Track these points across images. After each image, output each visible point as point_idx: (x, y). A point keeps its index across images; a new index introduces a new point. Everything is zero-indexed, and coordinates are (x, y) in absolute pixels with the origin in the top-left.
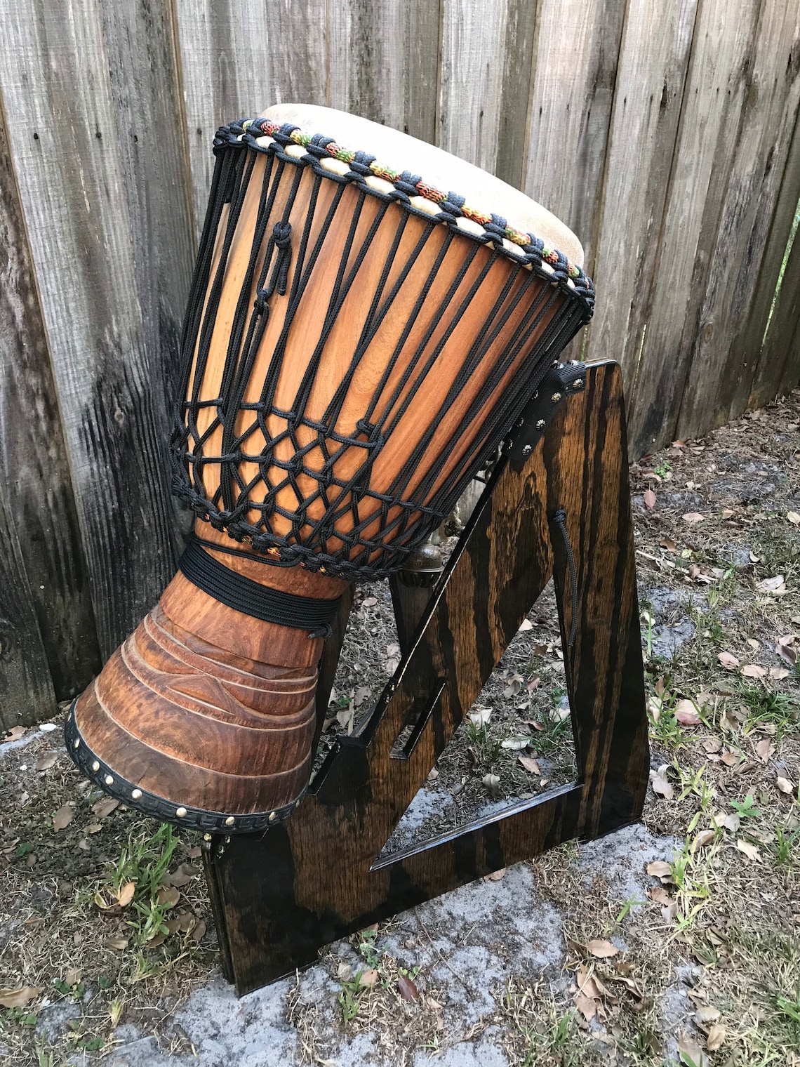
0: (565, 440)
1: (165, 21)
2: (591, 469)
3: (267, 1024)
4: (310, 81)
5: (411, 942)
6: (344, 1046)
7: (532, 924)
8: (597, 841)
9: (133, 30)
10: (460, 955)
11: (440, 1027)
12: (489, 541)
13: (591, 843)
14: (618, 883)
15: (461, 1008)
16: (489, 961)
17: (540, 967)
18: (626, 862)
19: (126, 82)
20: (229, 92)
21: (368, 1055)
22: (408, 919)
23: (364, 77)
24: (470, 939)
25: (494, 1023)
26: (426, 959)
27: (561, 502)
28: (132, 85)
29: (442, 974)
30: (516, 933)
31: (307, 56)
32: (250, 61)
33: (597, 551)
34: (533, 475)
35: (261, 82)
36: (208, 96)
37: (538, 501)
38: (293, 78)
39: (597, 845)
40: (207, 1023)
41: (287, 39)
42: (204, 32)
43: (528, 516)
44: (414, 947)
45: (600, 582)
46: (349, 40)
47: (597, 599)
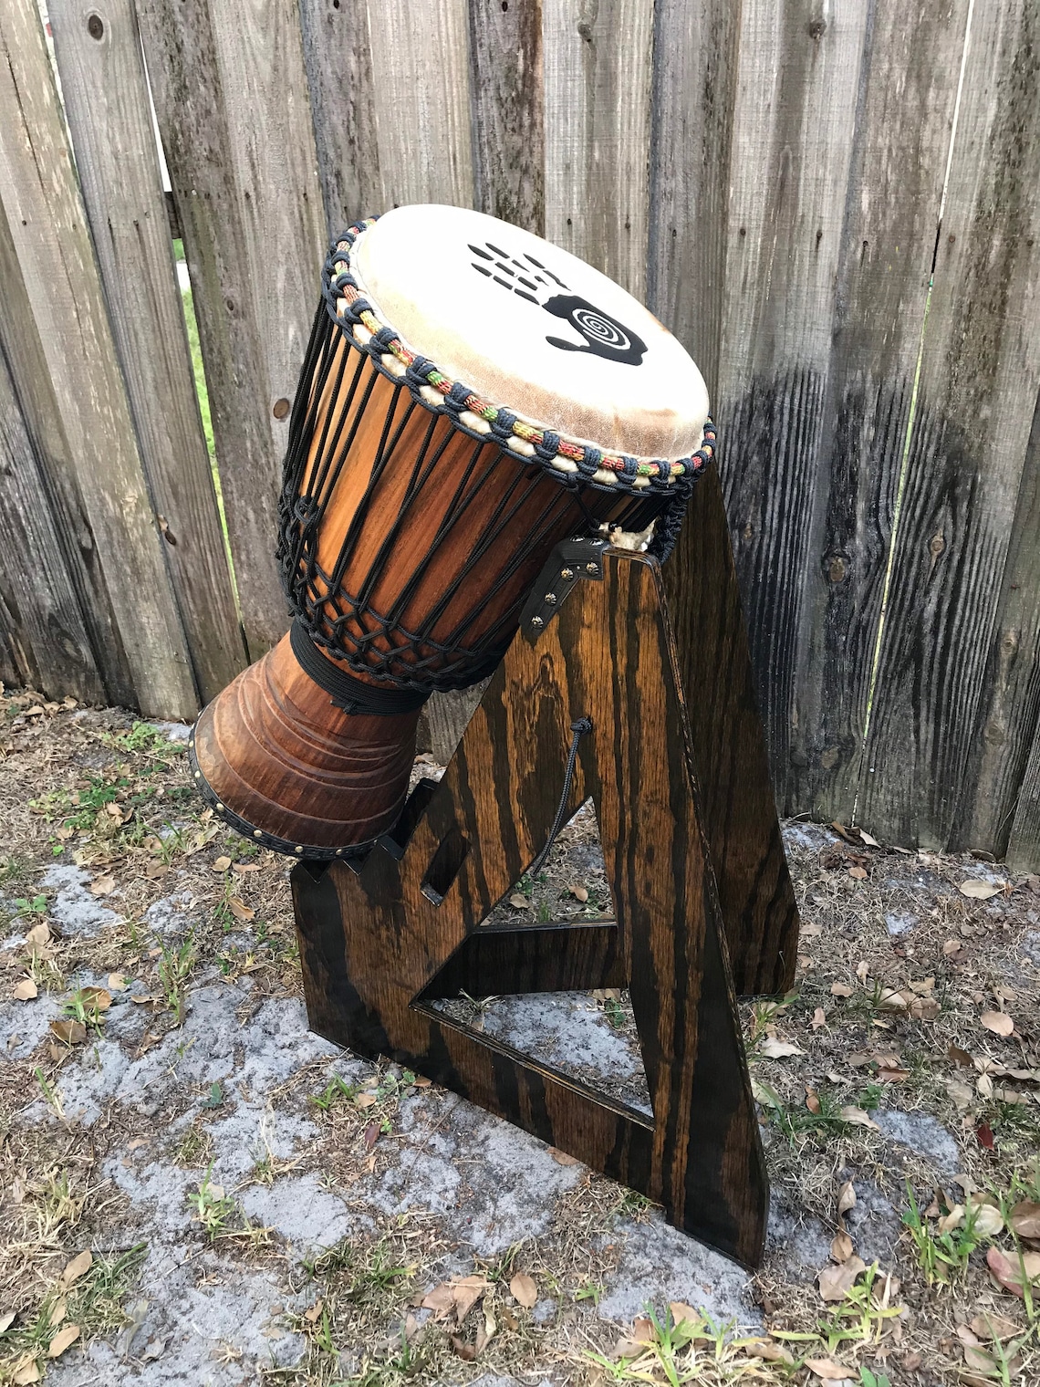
0: (585, 632)
1: (729, 111)
2: (623, 689)
3: (294, 1058)
4: (917, 183)
5: (425, 1116)
6: (298, 1117)
7: (513, 1210)
8: (679, 1234)
9: (690, 122)
10: (438, 1163)
11: (349, 1178)
12: (505, 710)
13: (670, 1229)
14: (630, 1278)
15: (377, 1186)
16: (446, 1190)
17: (468, 1239)
18: (667, 1275)
19: (674, 174)
20: (788, 190)
21: (299, 1138)
22: (450, 1101)
23: (1007, 180)
24: (465, 1165)
25: (375, 1218)
26: (415, 1136)
27: (587, 710)
28: (680, 178)
29: (407, 1157)
30: (495, 1201)
31: (918, 150)
32: (824, 156)
33: (642, 804)
34: (547, 656)
35: (835, 182)
36: (759, 194)
37: (558, 692)
38: (892, 177)
39: (675, 1237)
40: (274, 1021)
41: (892, 130)
42: (766, 123)
43: (548, 707)
44: (421, 1121)
45: (650, 850)
46: (989, 132)
47: (649, 872)
